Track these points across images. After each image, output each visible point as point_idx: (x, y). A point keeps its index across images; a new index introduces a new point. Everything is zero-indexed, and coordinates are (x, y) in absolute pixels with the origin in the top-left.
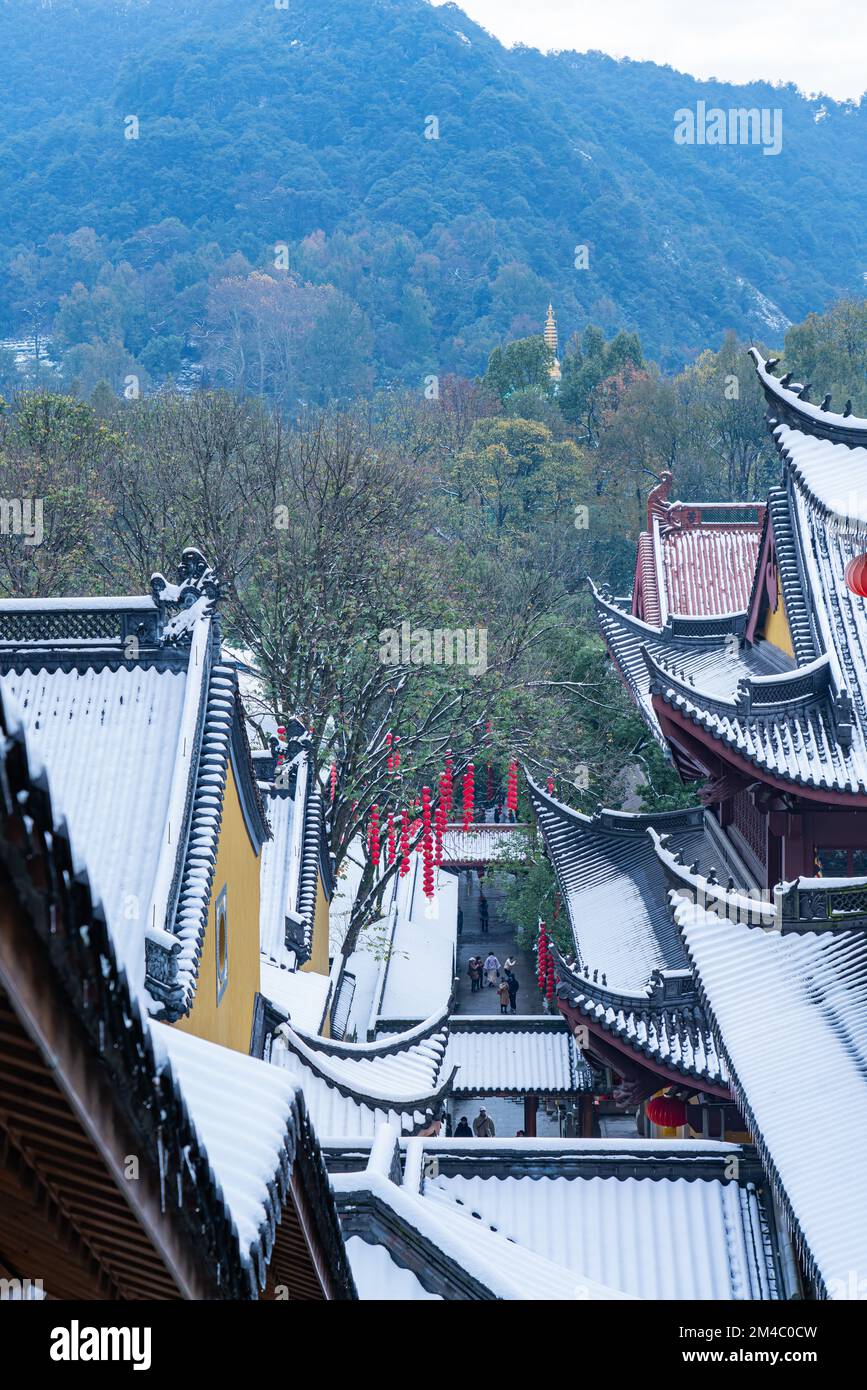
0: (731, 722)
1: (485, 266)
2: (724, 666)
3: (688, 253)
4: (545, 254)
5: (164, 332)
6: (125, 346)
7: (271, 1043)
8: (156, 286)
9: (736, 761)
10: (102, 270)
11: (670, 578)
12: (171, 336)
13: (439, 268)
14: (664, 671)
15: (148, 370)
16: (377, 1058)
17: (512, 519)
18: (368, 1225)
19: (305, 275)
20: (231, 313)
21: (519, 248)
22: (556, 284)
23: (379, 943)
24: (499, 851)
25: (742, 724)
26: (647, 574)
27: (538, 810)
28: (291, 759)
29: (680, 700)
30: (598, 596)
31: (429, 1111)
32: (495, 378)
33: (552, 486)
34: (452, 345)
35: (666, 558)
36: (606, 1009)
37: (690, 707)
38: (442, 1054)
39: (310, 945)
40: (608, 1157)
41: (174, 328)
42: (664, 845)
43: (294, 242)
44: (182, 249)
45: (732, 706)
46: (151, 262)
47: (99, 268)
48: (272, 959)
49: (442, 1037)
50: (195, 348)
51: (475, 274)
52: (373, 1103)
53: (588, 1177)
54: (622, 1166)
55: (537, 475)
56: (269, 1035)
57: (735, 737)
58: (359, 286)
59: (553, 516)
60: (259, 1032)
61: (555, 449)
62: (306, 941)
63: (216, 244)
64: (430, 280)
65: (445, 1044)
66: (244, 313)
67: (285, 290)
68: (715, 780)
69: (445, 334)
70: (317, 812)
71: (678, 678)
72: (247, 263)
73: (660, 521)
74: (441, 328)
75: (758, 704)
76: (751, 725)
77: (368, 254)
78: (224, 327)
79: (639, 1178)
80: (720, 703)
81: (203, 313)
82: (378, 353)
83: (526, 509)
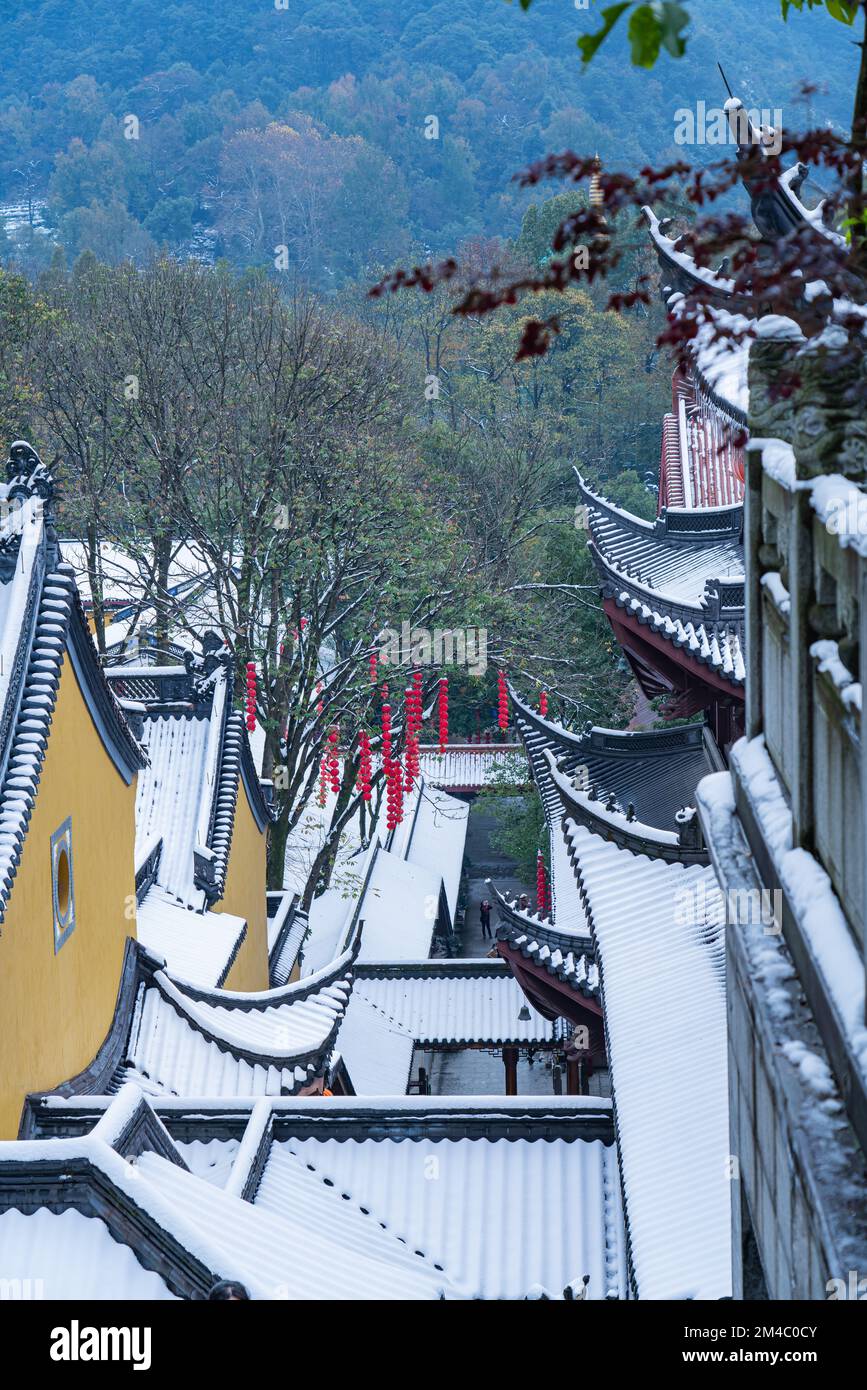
0: (697, 628)
1: (537, 112)
2: (719, 564)
3: (769, 93)
4: (605, 97)
5: (173, 193)
6: (130, 209)
7: (145, 993)
8: (165, 141)
9: (700, 672)
10: (104, 123)
11: (697, 465)
12: (181, 198)
13: (485, 115)
14: (617, 572)
15: (154, 237)
16: (269, 1008)
17: (551, 400)
18: (84, 1195)
19: (332, 126)
20: (248, 171)
21: (576, 91)
22: (618, 131)
23: (347, 879)
24: (493, 775)
25: (709, 630)
26: (671, 460)
27: (523, 729)
28: (208, 675)
29: (635, 604)
30: (584, 488)
31: (310, 1067)
32: (531, 240)
33: (594, 362)
34: (497, 203)
35: (693, 442)
36: (552, 951)
37: (646, 612)
38: (345, 1003)
39: (223, 883)
40: (478, 1116)
41: (185, 189)
42: (561, 768)
43: (320, 88)
44: (193, 99)
45: (697, 610)
46: (159, 113)
47: (101, 121)
48: (179, 900)
49: (345, 985)
50: (207, 212)
51: (525, 121)
52: (252, 1059)
53: (455, 1139)
54: (493, 1125)
55: (575, 351)
56: (143, 984)
57: (698, 645)
58: (393, 138)
59: (597, 396)
60: (130, 981)
61: (597, 321)
62: (218, 878)
63: (231, 92)
64: (474, 129)
65: (348, 992)
66: (263, 170)
67: (309, 142)
68: (678, 694)
69: (492, 190)
70: (237, 734)
71: (634, 581)
72: (266, 113)
73: (686, 400)
74: (487, 183)
75: (729, 608)
76: (720, 631)
77: (404, 100)
78: (239, 186)
79: (512, 1139)
80: (684, 607)
81: (217, 171)
82: (413, 212)
83: (566, 389)
